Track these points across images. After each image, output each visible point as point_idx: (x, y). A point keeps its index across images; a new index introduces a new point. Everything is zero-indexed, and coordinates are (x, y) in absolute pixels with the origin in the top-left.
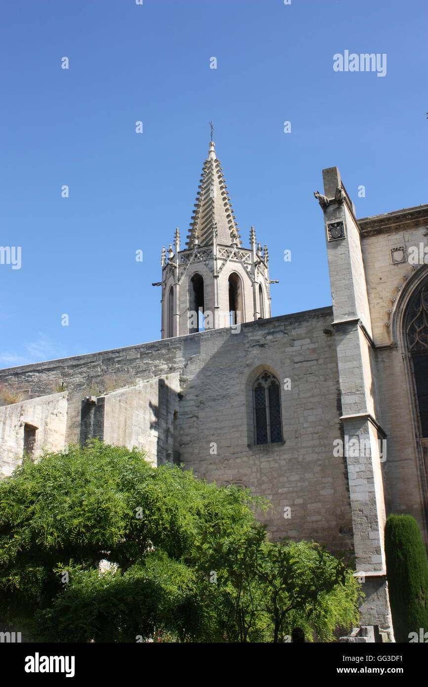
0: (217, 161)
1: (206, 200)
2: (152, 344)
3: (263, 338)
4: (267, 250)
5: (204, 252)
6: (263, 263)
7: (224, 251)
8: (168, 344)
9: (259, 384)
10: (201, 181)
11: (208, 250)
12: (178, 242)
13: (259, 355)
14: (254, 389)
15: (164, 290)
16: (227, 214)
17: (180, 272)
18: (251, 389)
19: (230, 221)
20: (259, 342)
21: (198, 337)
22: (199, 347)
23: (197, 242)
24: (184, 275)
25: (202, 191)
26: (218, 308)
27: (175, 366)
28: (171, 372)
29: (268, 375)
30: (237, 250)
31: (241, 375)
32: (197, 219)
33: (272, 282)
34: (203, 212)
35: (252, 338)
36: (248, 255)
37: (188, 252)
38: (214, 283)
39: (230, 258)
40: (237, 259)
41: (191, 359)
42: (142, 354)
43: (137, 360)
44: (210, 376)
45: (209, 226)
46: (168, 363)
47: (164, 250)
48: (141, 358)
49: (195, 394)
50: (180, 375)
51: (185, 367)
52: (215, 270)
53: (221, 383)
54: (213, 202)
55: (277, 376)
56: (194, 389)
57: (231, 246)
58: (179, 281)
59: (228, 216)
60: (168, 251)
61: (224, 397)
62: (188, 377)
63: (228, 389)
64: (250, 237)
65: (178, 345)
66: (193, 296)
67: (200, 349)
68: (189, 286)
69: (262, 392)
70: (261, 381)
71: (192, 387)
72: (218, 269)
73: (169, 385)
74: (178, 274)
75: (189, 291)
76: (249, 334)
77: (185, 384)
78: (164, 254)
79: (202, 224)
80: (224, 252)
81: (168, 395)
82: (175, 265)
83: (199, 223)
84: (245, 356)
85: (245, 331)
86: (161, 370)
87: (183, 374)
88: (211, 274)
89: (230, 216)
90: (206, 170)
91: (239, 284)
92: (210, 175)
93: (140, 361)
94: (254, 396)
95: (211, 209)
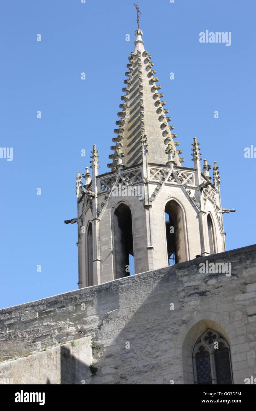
0: (147, 54)
1: (133, 107)
2: (55, 299)
3: (205, 284)
4: (217, 168)
5: (131, 176)
6: (213, 186)
7: (158, 171)
8: (76, 298)
9: (202, 348)
10: (126, 82)
11: (136, 172)
12: (96, 163)
13: (199, 307)
14: (194, 356)
15: (80, 229)
16: (162, 123)
17: (100, 202)
18: (190, 355)
19: (165, 133)
20: (198, 289)
21: (116, 285)
22: (117, 300)
23: (120, 162)
24: (105, 207)
25: (127, 94)
26: (151, 248)
27: (86, 327)
28: (80, 337)
29: (212, 335)
30: (175, 170)
31: (175, 336)
32: (122, 133)
33: (225, 212)
34: (129, 122)
35: (189, 284)
36: (190, 176)
37: (110, 176)
38: (145, 216)
39: (166, 181)
40: (175, 181)
41: (107, 316)
42: (41, 313)
43: (35, 322)
44: (133, 339)
45: (137, 141)
46: (76, 324)
47: (79, 175)
48: (41, 319)
49: (113, 366)
50: (93, 339)
51: (100, 328)
52: (146, 198)
53: (149, 349)
54: (142, 108)
55: (224, 335)
56: (111, 358)
57: (167, 165)
58: (98, 215)
59: (163, 126)
60: (84, 177)
61: (153, 367)
62: (103, 342)
63: (158, 356)
64: (192, 152)
65: (90, 299)
66: (119, 235)
67: (119, 302)
68: (113, 221)
69: (206, 359)
70: (203, 343)
71: (109, 356)
72: (150, 196)
73: (76, 356)
74: (97, 206)
75: (113, 227)
76: (185, 279)
77: (99, 353)
78: (79, 181)
79: (129, 138)
80: (158, 174)
81: (74, 368)
82: (93, 193)
83: (124, 137)
84: (180, 309)
85: (179, 274)
86: (68, 334)
87: (97, 339)
88: (141, 203)
89: (166, 126)
90: (131, 67)
91: (180, 215)
92: (137, 73)
93: (39, 323)
94: (195, 365)
95: (140, 118)
